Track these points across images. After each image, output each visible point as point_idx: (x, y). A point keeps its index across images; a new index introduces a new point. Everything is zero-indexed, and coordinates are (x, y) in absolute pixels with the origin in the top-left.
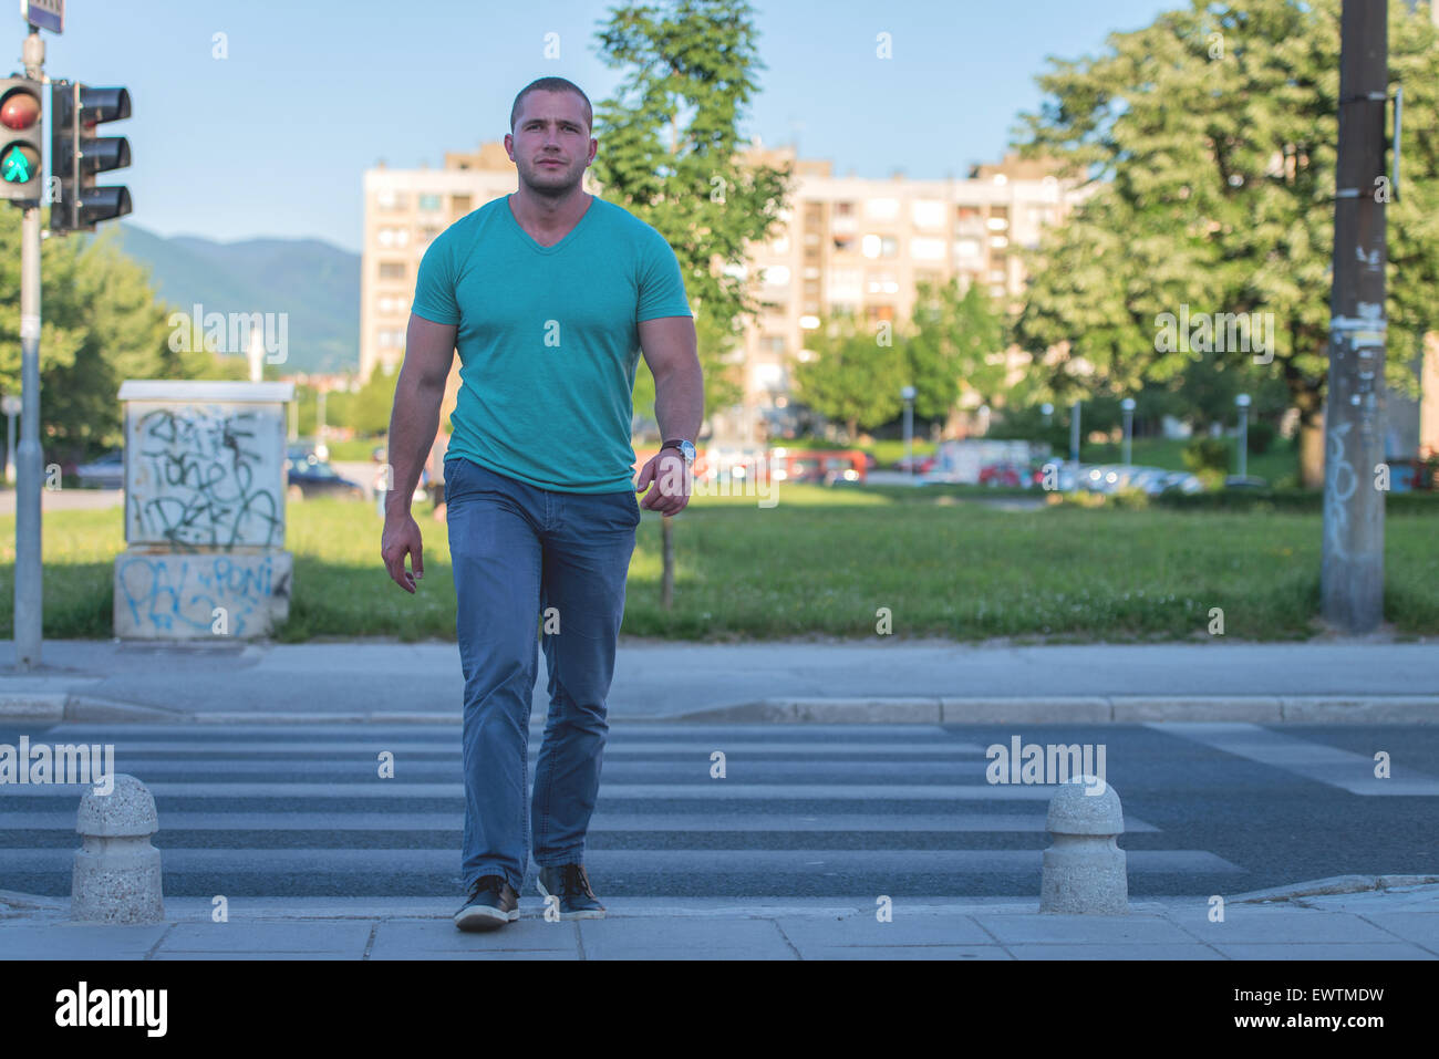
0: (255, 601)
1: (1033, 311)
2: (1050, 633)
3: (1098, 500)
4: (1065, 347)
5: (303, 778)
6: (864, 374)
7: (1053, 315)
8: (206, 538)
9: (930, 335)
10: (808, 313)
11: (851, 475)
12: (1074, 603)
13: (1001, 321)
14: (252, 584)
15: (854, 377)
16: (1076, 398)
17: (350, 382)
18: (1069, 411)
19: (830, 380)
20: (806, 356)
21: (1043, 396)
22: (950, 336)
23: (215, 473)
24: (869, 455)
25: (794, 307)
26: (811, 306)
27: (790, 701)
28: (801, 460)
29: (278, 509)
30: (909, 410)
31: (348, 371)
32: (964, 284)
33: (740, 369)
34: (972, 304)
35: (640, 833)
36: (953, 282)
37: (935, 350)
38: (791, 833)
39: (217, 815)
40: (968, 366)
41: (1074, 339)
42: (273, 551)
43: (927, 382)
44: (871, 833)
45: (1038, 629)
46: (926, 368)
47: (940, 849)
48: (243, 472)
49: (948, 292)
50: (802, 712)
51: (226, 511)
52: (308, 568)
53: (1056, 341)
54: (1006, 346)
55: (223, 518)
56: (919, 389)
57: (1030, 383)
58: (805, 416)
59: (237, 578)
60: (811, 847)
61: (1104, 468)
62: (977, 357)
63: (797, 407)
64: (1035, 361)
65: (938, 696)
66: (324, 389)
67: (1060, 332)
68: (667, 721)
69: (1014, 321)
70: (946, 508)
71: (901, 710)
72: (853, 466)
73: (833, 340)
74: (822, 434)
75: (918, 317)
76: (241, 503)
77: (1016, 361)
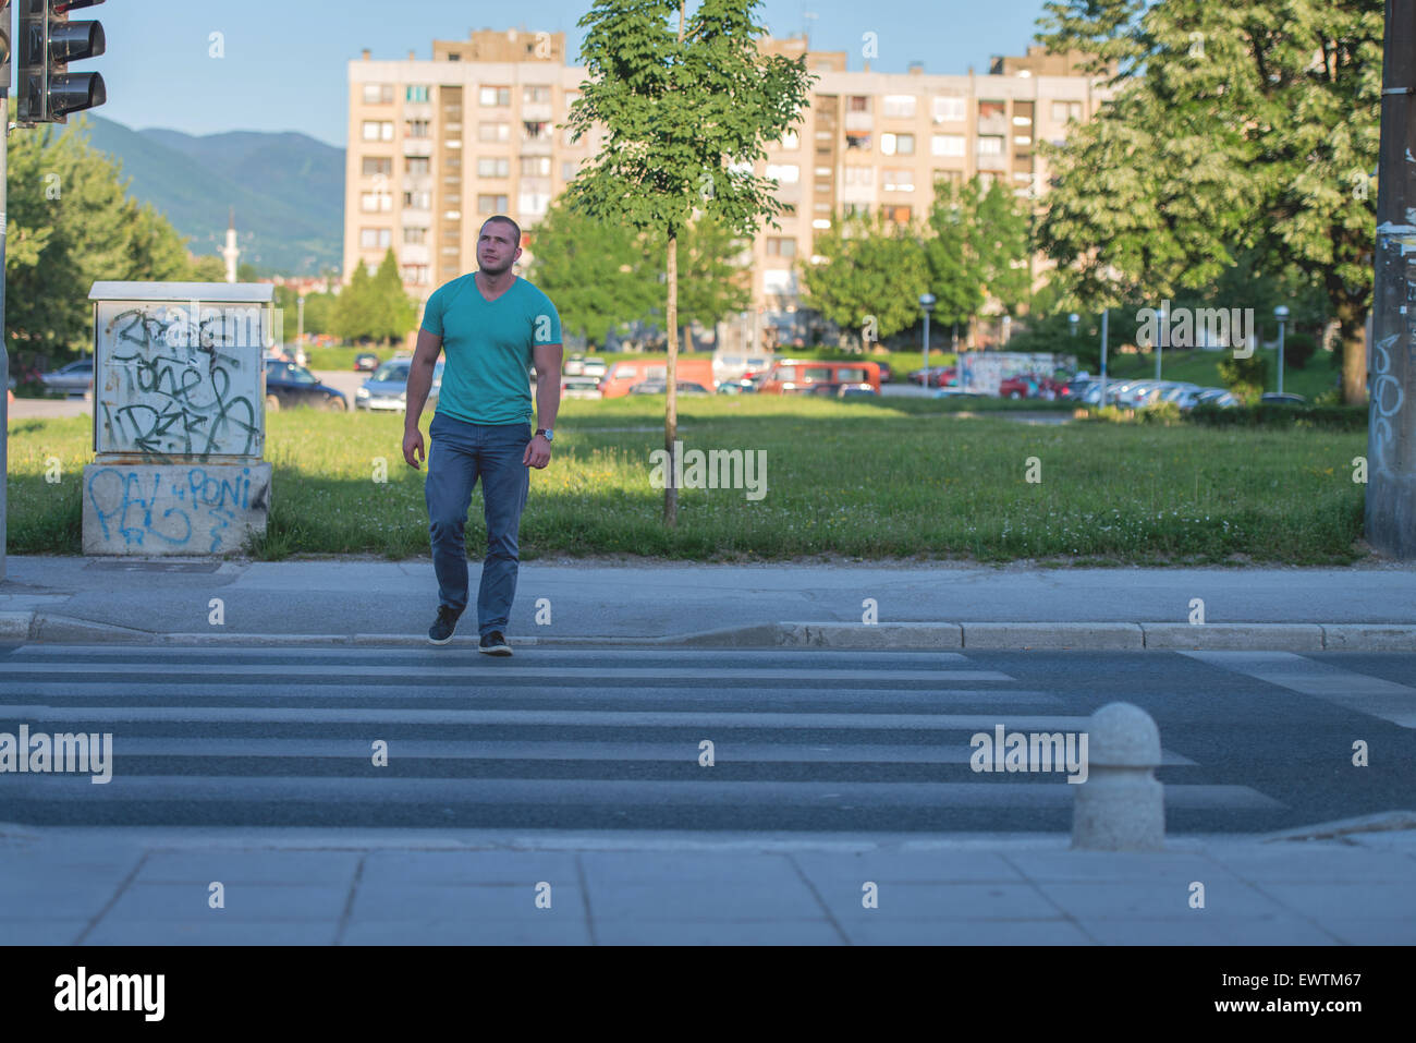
0: (232, 515)
1: (1060, 213)
2: (1078, 554)
3: (1128, 415)
4: (1092, 252)
5: (284, 702)
6: (879, 278)
7: (1081, 217)
8: (181, 448)
9: (948, 238)
10: (818, 215)
11: (865, 387)
12: (1104, 524)
13: (1028, 224)
14: (228, 497)
15: (864, 282)
16: (1105, 306)
17: (331, 284)
18: (1098, 319)
19: (842, 285)
20: (817, 260)
21: (1070, 303)
22: (970, 238)
23: (190, 379)
24: (884, 366)
25: (804, 210)
26: (826, 208)
27: (804, 624)
28: (812, 370)
29: (256, 417)
30: (926, 316)
31: (327, 272)
32: (986, 182)
33: (748, 273)
34: (994, 205)
35: (644, 762)
36: (974, 182)
37: (955, 255)
38: (805, 763)
39: (192, 740)
40: (989, 272)
41: (1102, 243)
42: (251, 462)
43: (947, 288)
44: (890, 764)
45: (1066, 551)
46: (944, 274)
47: (963, 781)
48: (219, 375)
49: (967, 195)
50: (815, 636)
51: (202, 419)
52: (285, 477)
53: (1087, 245)
54: (1031, 251)
55: (198, 427)
56: (938, 297)
57: (1056, 290)
58: (814, 324)
59: (213, 490)
60: (825, 779)
61: (1133, 384)
62: (999, 262)
63: (806, 314)
64: (1061, 267)
65: (959, 621)
66: (304, 291)
67: (1087, 235)
68: (670, 645)
69: (1040, 222)
70: (969, 420)
71: (919, 634)
72: (866, 378)
73: (845, 242)
74: (836, 342)
75: (937, 219)
76: (218, 410)
77: (1041, 266)
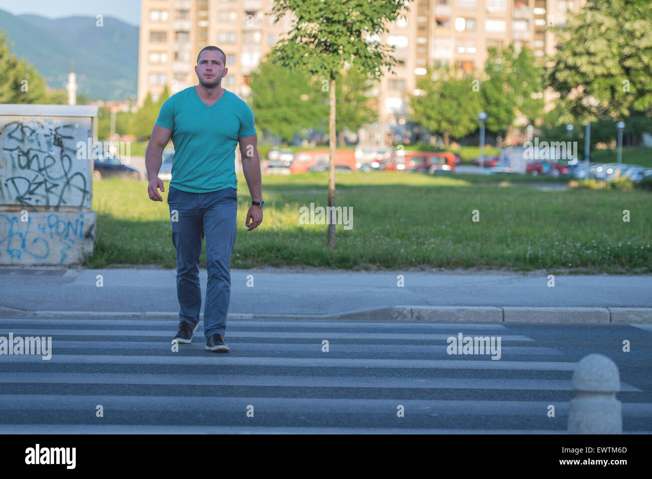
0: (73, 242)
1: (562, 66)
2: (571, 267)
3: (602, 185)
4: (581, 89)
5: (104, 352)
6: (454, 104)
7: (574, 68)
8: (43, 202)
9: (496, 80)
10: (419, 66)
11: (446, 168)
12: (587, 249)
13: (542, 72)
14: (71, 231)
15: (448, 107)
16: (588, 120)
17: (131, 106)
18: (584, 128)
19: (433, 108)
20: (418, 93)
21: (567, 119)
22: (509, 81)
23: (49, 161)
24: (457, 155)
25: (411, 62)
26: (422, 61)
27: (409, 307)
28: (415, 158)
29: (88, 185)
30: (482, 126)
31: (129, 99)
32: (518, 48)
33: (377, 100)
34: (523, 61)
35: (315, 388)
36: (511, 47)
37: (499, 90)
38: (410, 389)
39: (50, 374)
40: (520, 100)
41: (587, 83)
42: (84, 210)
43: (494, 109)
44: (461, 389)
45: (564, 265)
46: (493, 101)
47: (503, 400)
48: (66, 161)
49: (507, 54)
50: (416, 314)
51: (55, 185)
52: (105, 221)
53: (577, 85)
54: (545, 88)
55: (53, 190)
56: (489, 114)
57: (559, 111)
58: (416, 130)
59: (62, 227)
60: (422, 398)
61: (605, 165)
62: (525, 94)
63: (412, 125)
64: (562, 98)
65: (501, 306)
66: (115, 110)
67: (578, 79)
68: (331, 319)
69: (550, 71)
70: (507, 188)
71: (477, 313)
72: (447, 162)
73: (434, 82)
74: (428, 141)
75: (489, 69)
76: (65, 180)
77: (550, 97)
